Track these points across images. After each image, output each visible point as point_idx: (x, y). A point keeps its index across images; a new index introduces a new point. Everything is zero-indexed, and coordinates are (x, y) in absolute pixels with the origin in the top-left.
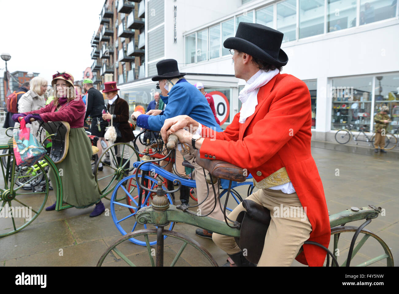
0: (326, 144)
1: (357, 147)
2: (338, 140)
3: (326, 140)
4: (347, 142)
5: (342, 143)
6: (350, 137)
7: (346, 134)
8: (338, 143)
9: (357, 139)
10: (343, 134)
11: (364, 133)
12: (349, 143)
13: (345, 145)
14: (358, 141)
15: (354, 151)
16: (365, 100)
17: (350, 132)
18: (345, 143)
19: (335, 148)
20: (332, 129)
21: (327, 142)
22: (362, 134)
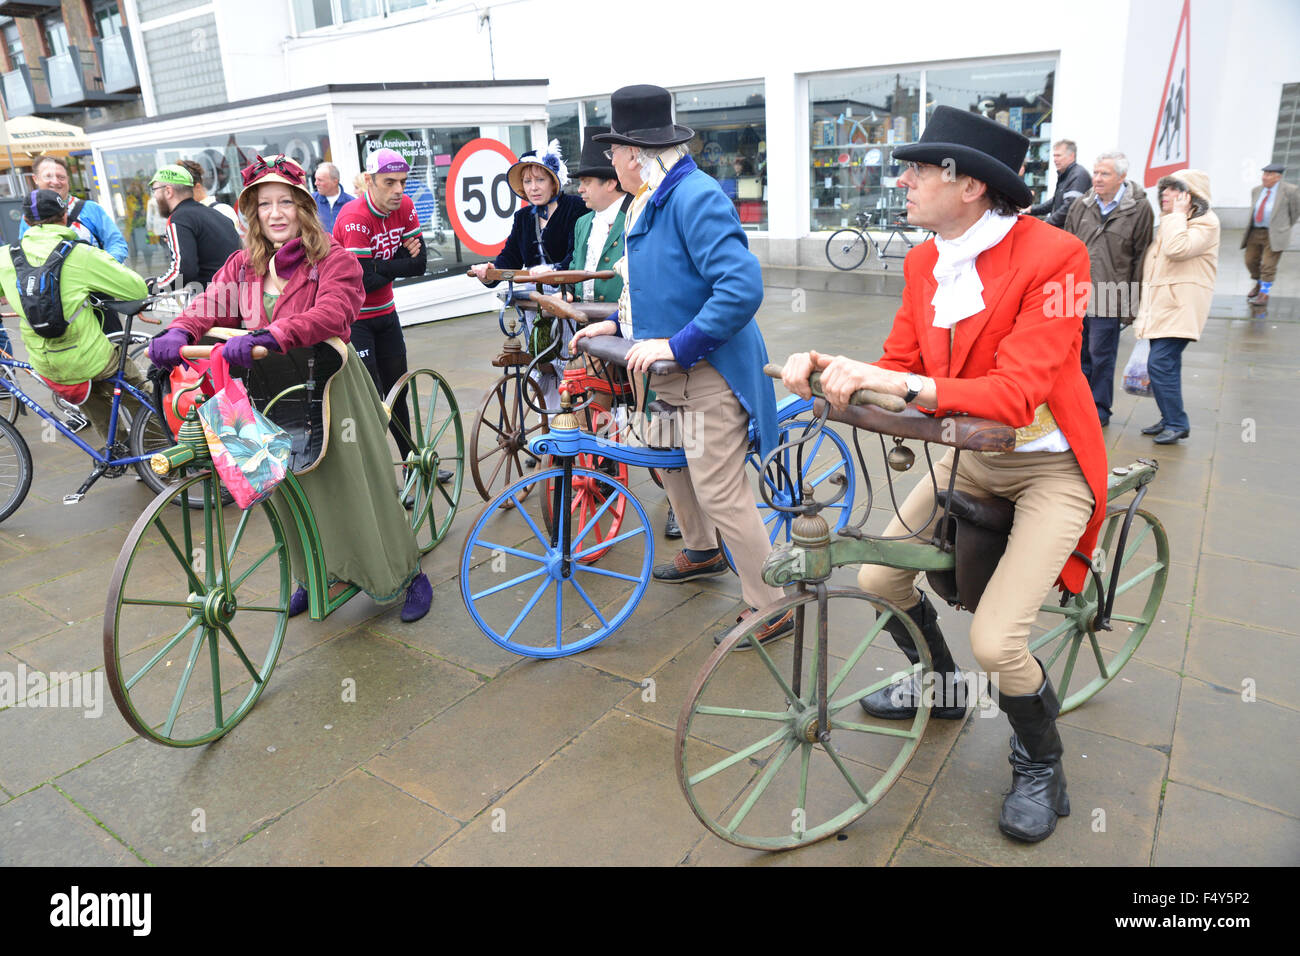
0: (799, 273)
1: (886, 277)
2: (833, 260)
3: (799, 264)
4: (859, 265)
5: (846, 267)
6: (866, 247)
7: (857, 242)
8: (836, 270)
9: (886, 254)
10: (848, 242)
11: (903, 235)
12: (863, 266)
13: (854, 271)
14: (888, 259)
15: (878, 291)
16: (899, 139)
17: (864, 235)
18: (855, 268)
19: (827, 285)
20: (813, 229)
21: (802, 268)
22: (897, 236)
